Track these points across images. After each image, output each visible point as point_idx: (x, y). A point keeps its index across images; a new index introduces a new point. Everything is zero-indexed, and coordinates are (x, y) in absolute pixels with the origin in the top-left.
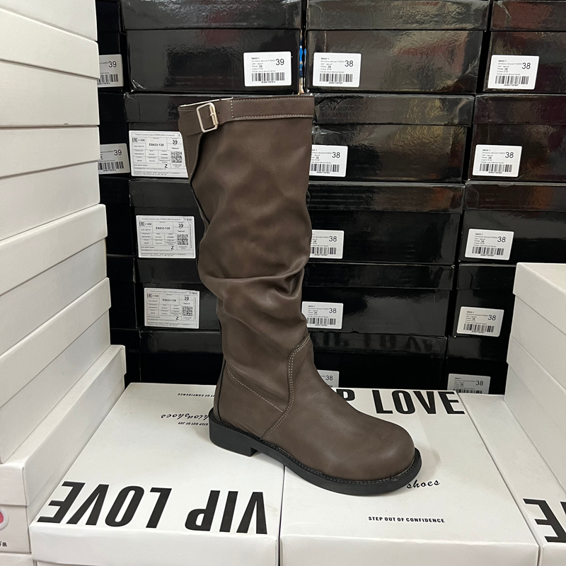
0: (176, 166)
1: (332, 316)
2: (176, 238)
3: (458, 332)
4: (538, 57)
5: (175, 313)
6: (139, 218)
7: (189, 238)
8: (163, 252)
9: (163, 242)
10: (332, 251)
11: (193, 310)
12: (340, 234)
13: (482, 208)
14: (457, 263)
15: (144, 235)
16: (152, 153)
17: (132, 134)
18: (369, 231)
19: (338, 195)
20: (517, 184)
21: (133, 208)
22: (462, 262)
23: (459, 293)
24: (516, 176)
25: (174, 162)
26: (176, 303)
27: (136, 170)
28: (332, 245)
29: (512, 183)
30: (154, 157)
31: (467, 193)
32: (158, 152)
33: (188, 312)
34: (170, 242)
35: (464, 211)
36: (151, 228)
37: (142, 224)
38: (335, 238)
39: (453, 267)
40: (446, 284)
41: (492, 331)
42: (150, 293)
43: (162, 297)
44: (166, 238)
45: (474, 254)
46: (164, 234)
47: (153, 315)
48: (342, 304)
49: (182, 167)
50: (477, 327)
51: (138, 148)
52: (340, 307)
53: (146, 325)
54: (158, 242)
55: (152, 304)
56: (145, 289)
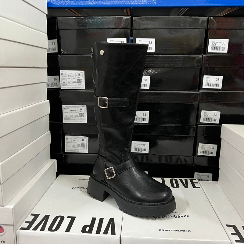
0: (79, 85)
1: (145, 147)
2: (79, 114)
3: (198, 154)
4: (228, 40)
5: (78, 146)
6: (64, 106)
7: (84, 114)
8: (73, 120)
9: (73, 116)
10: (144, 120)
11: (86, 145)
13: (207, 101)
14: (197, 125)
15: (65, 113)
16: (69, 79)
17: (61, 72)
18: (159, 111)
20: (221, 91)
21: (61, 102)
22: (199, 124)
23: (198, 138)
24: (221, 88)
25: (78, 83)
26: (79, 142)
27: (62, 86)
28: (144, 117)
29: (219, 91)
30: (70, 81)
31: (200, 95)
32: (71, 79)
33: (83, 146)
34: (76, 116)
35: (199, 103)
36: (68, 110)
37: (65, 109)
38: (145, 114)
39: (195, 126)
40: (192, 134)
41: (213, 154)
42: (68, 138)
43: (73, 139)
44: (75, 114)
45: (204, 121)
46: (74, 113)
47: (69, 147)
48: (149, 142)
49: (82, 85)
50: (206, 152)
51: (63, 77)
52: (148, 143)
53: (66, 151)
54: (71, 116)
55: (68, 143)
56: (66, 136)
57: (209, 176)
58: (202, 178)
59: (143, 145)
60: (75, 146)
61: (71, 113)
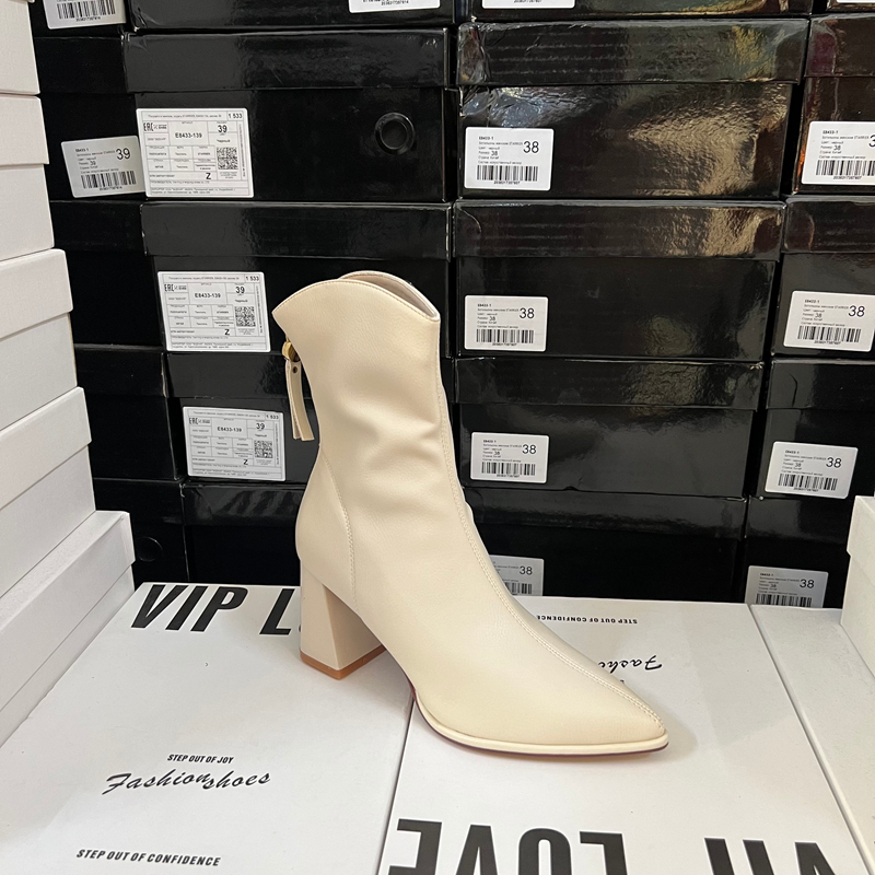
0: (227, 175)
2: (232, 313)
3: (767, 490)
5: (242, 452)
6: (164, 277)
7: (256, 313)
8: (210, 340)
9: (209, 322)
10: (526, 336)
11: (273, 448)
12: (540, 304)
13: (819, 248)
15: (174, 308)
16: (180, 151)
17: (143, 115)
18: (596, 296)
19: (534, 226)
21: (151, 258)
22: (778, 356)
23: (770, 416)
25: (222, 167)
26: (242, 434)
27: (154, 185)
28: (525, 325)
30: (186, 160)
31: (789, 219)
32: (191, 149)
33: (264, 450)
34: (221, 321)
35: (782, 256)
36: (185, 296)
37: (169, 287)
38: (531, 312)
39: (759, 366)
40: (744, 398)
41: (833, 489)
42: (193, 415)
43: (215, 423)
44: (215, 314)
45: (802, 340)
46: (211, 308)
47: (201, 456)
48: (547, 438)
49: (238, 177)
50: (804, 480)
51: (153, 143)
52: (542, 442)
53: (190, 474)
54: (201, 321)
55: (199, 437)
56: (185, 409)
57: (812, 583)
58: (782, 589)
59: (524, 449)
60: (229, 452)
61: (199, 309)
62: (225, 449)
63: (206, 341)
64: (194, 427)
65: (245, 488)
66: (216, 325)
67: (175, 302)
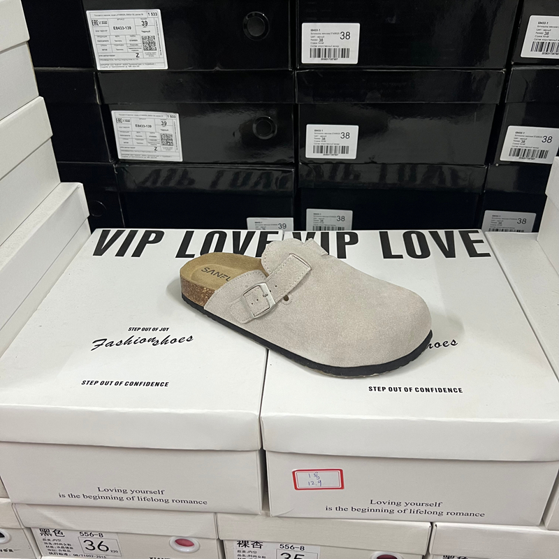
1: (344, 142)
2: (140, 41)
3: (501, 159)
5: (152, 141)
6: (91, 15)
7: (156, 41)
8: (126, 62)
9: (124, 47)
10: (345, 53)
11: (173, 138)
12: (354, 29)
14: (508, 66)
15: (100, 39)
18: (394, 22)
22: (517, 64)
23: (507, 108)
26: (152, 129)
28: (344, 44)
33: (167, 140)
34: (133, 47)
36: (107, 28)
37: (95, 22)
38: (348, 34)
39: (504, 71)
40: (491, 96)
41: (545, 157)
42: (120, 117)
43: (134, 122)
44: (128, 42)
45: (533, 52)
46: (125, 36)
47: (126, 145)
48: (357, 127)
50: (526, 152)
52: (354, 130)
53: (120, 157)
54: (119, 47)
55: (124, 132)
56: (113, 112)
57: (525, 221)
58: (505, 225)
59: (341, 135)
60: (144, 142)
61: (117, 39)
62: (142, 140)
63: (123, 62)
64: (119, 125)
65: (157, 167)
66: (130, 50)
67: (100, 34)
